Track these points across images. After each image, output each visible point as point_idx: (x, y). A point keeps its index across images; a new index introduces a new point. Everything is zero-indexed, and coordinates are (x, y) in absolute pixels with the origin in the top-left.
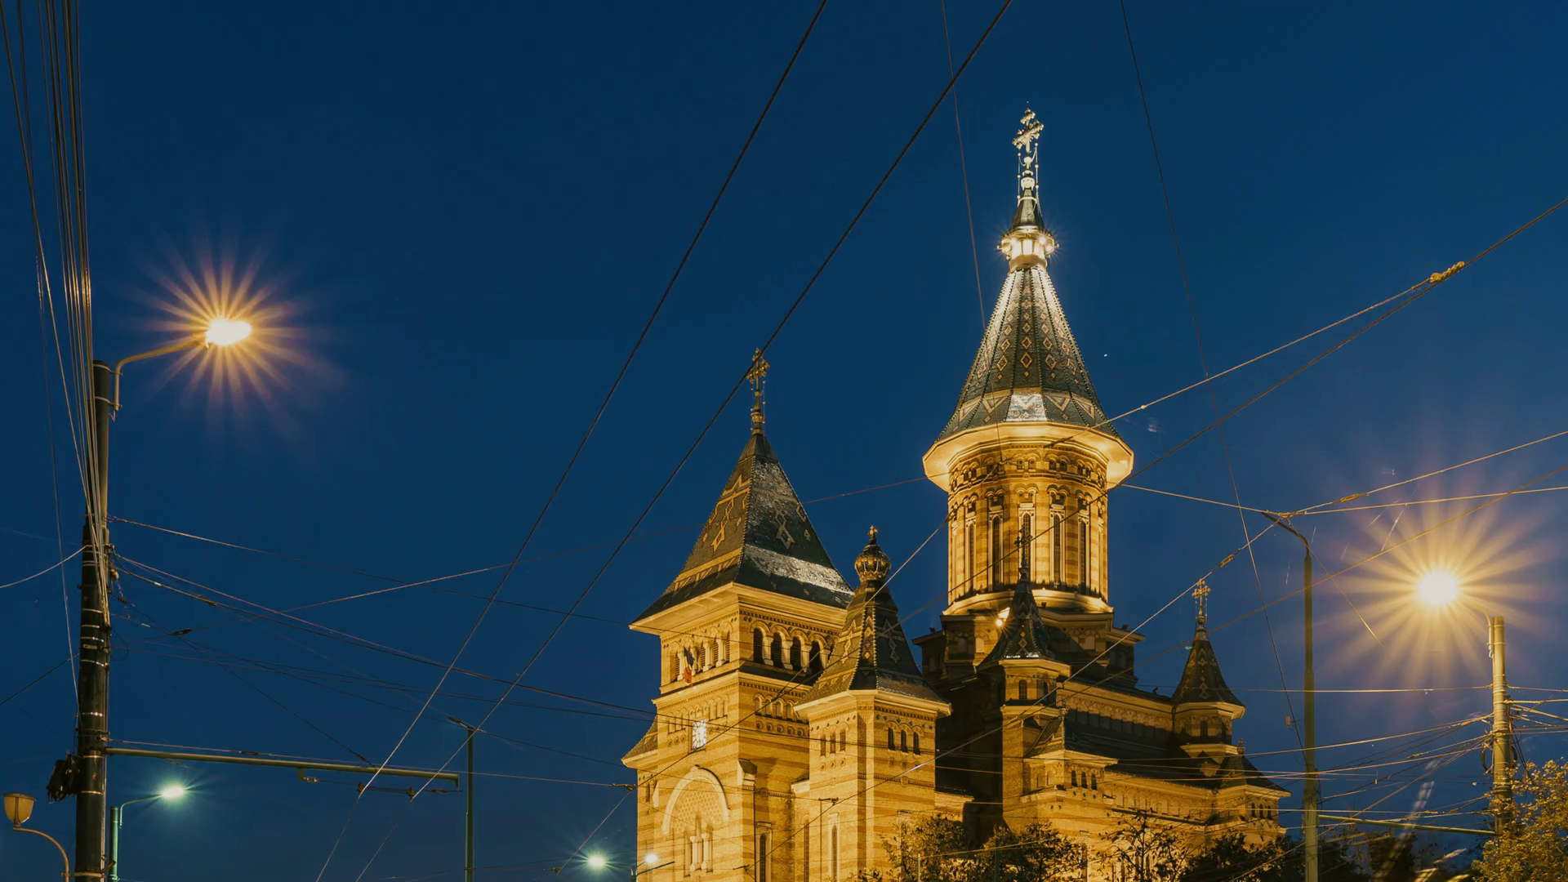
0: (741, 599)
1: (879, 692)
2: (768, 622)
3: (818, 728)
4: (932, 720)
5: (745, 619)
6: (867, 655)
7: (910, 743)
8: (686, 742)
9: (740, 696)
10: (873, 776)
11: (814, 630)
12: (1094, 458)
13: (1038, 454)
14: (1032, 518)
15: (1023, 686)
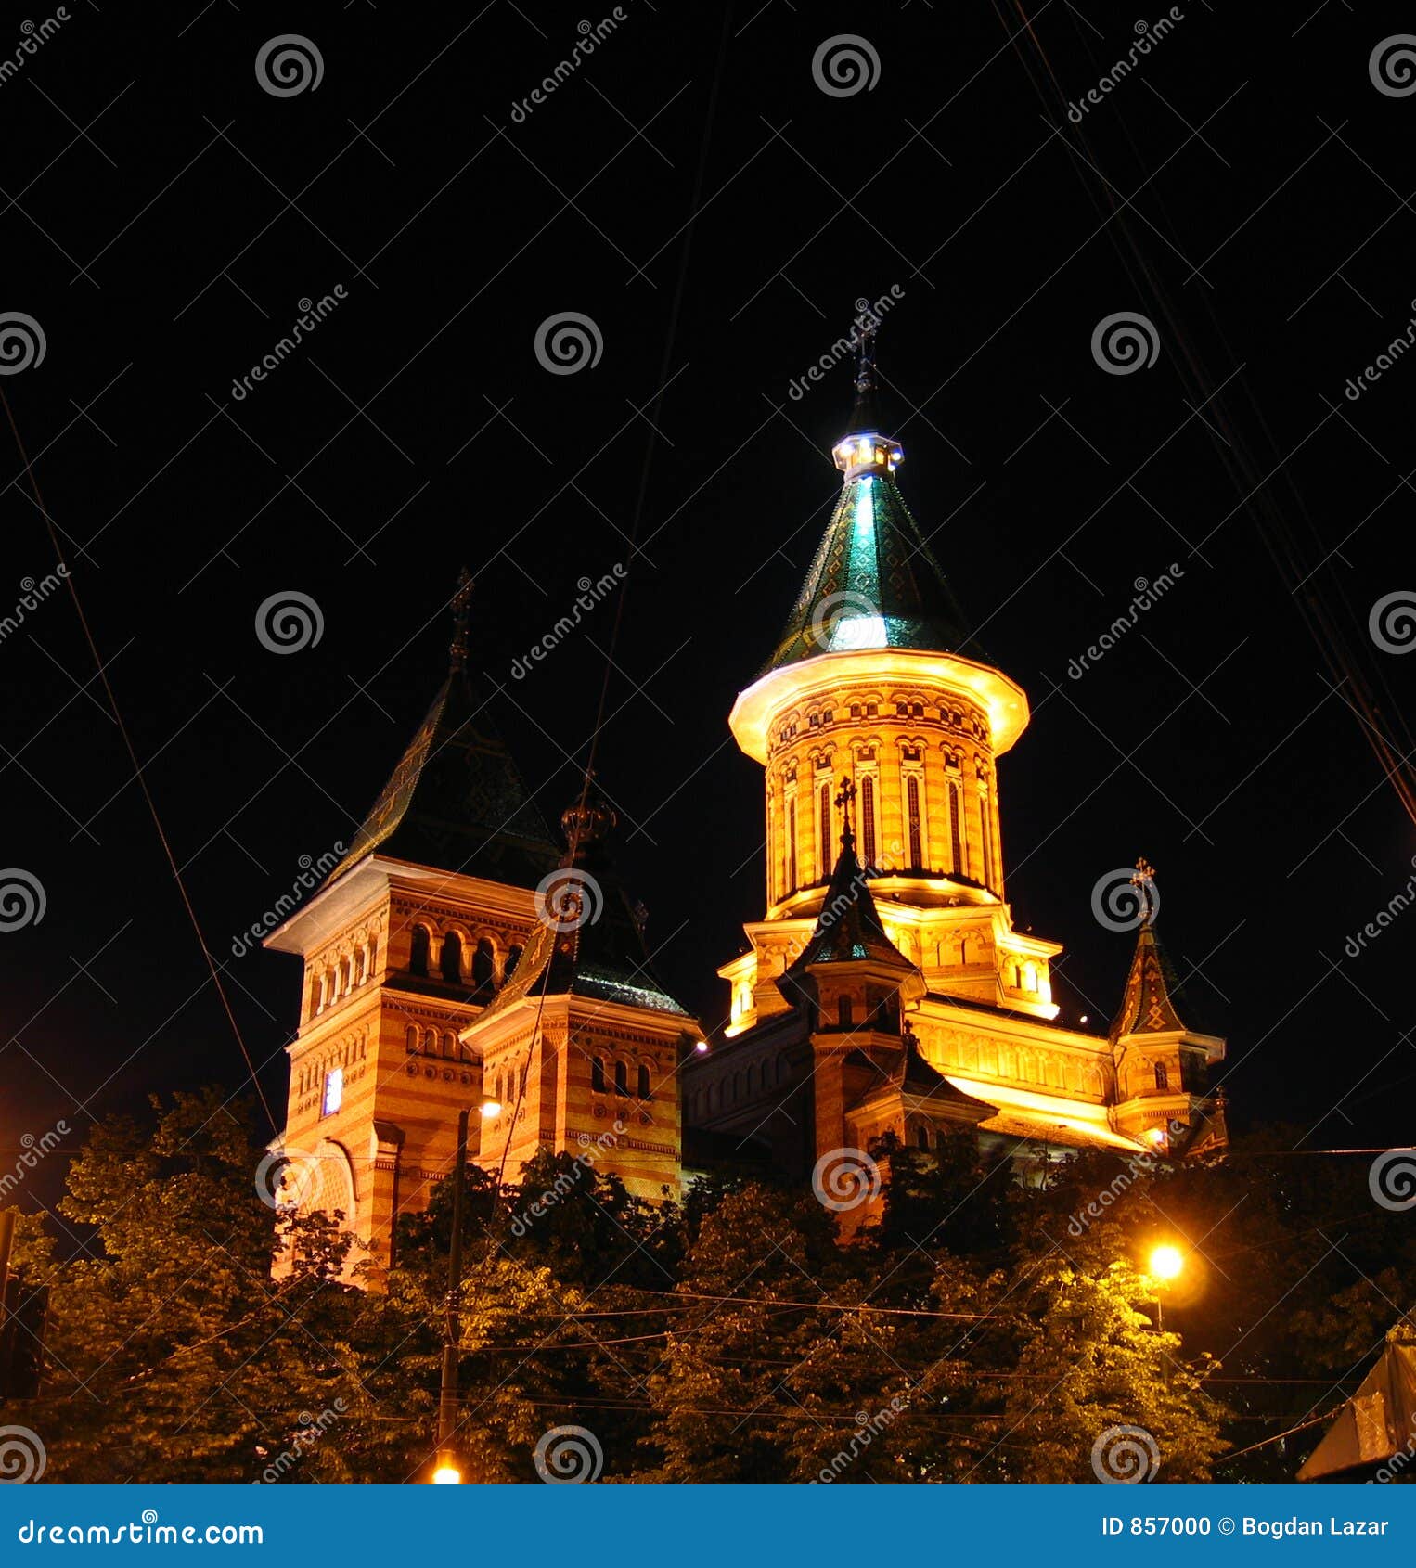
0: (393, 880)
1: (572, 998)
2: (437, 916)
3: (493, 1066)
4: (672, 1047)
5: (399, 911)
6: (565, 948)
7: (633, 1079)
8: (319, 1105)
9: (383, 1025)
10: (563, 1133)
11: (515, 928)
12: (965, 699)
13: (880, 695)
14: (875, 781)
15: (844, 1005)
